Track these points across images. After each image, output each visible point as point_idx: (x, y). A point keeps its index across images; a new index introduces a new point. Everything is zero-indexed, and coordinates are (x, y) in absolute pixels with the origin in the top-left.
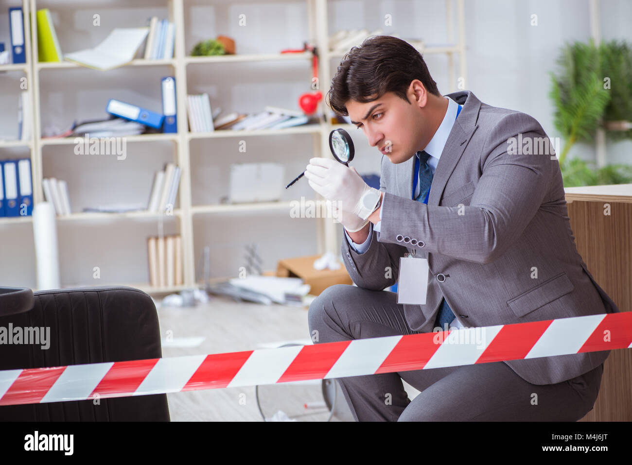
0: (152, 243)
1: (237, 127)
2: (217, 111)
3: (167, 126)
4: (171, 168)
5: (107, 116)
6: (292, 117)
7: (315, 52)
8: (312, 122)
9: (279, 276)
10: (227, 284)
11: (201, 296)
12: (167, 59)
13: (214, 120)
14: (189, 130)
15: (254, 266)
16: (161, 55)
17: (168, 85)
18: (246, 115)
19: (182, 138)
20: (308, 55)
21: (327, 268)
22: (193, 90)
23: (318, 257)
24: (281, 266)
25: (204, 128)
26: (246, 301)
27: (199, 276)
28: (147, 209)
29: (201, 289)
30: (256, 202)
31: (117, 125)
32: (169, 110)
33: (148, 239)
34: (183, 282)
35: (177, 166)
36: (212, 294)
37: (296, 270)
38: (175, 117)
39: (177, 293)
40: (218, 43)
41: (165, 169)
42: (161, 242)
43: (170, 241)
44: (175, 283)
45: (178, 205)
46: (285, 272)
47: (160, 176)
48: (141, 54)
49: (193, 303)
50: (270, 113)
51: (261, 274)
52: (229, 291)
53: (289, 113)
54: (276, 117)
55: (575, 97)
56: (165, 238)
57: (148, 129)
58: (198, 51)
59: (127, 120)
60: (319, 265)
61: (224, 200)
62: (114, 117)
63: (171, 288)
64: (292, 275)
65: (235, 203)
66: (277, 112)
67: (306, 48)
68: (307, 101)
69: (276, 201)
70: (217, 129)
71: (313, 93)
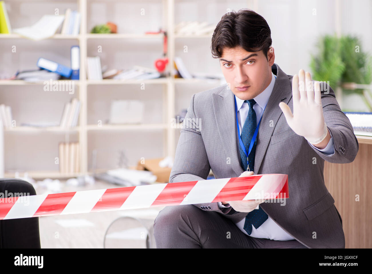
0: (62, 147)
1: (116, 77)
2: (105, 68)
3: (73, 76)
4: (75, 102)
5: (37, 68)
6: (150, 73)
7: (166, 34)
8: (162, 76)
9: (138, 169)
10: (106, 174)
11: (89, 180)
12: (75, 35)
13: (103, 73)
14: (87, 78)
15: (123, 162)
16: (71, 32)
17: (75, 51)
18: (122, 71)
19: (82, 83)
20: (161, 36)
21: (167, 167)
22: (91, 53)
23: (162, 159)
24: (139, 164)
25: (96, 78)
26: (116, 184)
27: (90, 167)
28: (59, 125)
29: (90, 176)
30: (126, 124)
31: (43, 74)
32: (75, 66)
33: (59, 144)
34: (79, 171)
35: (78, 100)
36: (97, 179)
37: (148, 167)
38: (78, 71)
39: (75, 178)
40: (107, 27)
41: (71, 101)
42: (67, 146)
43: (73, 146)
44: (75, 171)
45: (78, 124)
46: (141, 168)
47: (68, 106)
48: (59, 31)
49: (84, 185)
50: (137, 71)
51: (127, 168)
52: (107, 178)
53: (148, 70)
54: (140, 72)
55: (324, 67)
56: (70, 143)
57: (62, 77)
58: (95, 31)
59: (49, 71)
60: (163, 164)
61: (107, 122)
62: (42, 69)
63: (72, 174)
64: (146, 169)
65: (114, 124)
66: (141, 70)
67: (160, 31)
68: (159, 64)
69: (138, 124)
70: (104, 78)
71: (164, 59)
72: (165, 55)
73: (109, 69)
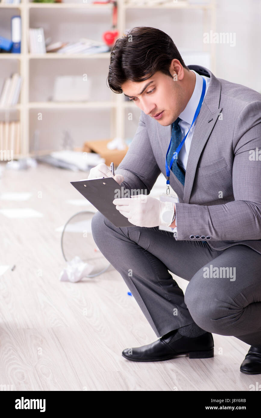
0: (1, 127)
1: (61, 51)
2: (48, 40)
3: (14, 49)
4: (16, 77)
6: (97, 47)
7: (115, 4)
9: (84, 151)
10: (49, 156)
11: (32, 163)
12: (16, 4)
13: (47, 46)
14: (29, 52)
15: (67, 144)
16: (12, 1)
17: (16, 22)
18: (67, 44)
19: (24, 57)
20: (111, 6)
21: (116, 149)
22: (33, 25)
23: (110, 140)
24: (86, 146)
25: (39, 52)
26: (61, 168)
27: (31, 149)
29: (32, 157)
30: (71, 102)
32: (16, 39)
34: (20, 152)
35: (20, 75)
36: (40, 162)
37: (96, 148)
38: (20, 43)
39: (17, 160)
41: (11, 77)
42: (7, 126)
43: (13, 126)
44: (15, 153)
45: (19, 102)
46: (88, 150)
47: (8, 82)
49: (26, 168)
50: (83, 44)
51: (72, 149)
52: (50, 161)
53: (96, 43)
54: (87, 46)
56: (10, 122)
57: (2, 50)
60: (112, 146)
61: (50, 99)
64: (93, 152)
65: (58, 102)
66: (88, 43)
67: (109, 1)
68: (108, 37)
69: (84, 102)
70: (48, 52)
71: (113, 31)
72: (114, 26)
73: (53, 42)
